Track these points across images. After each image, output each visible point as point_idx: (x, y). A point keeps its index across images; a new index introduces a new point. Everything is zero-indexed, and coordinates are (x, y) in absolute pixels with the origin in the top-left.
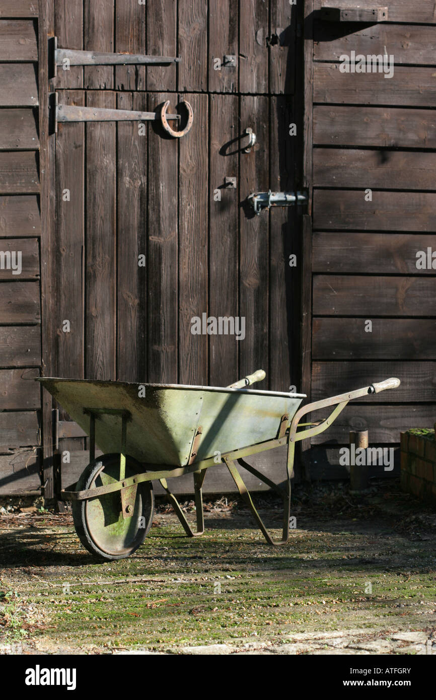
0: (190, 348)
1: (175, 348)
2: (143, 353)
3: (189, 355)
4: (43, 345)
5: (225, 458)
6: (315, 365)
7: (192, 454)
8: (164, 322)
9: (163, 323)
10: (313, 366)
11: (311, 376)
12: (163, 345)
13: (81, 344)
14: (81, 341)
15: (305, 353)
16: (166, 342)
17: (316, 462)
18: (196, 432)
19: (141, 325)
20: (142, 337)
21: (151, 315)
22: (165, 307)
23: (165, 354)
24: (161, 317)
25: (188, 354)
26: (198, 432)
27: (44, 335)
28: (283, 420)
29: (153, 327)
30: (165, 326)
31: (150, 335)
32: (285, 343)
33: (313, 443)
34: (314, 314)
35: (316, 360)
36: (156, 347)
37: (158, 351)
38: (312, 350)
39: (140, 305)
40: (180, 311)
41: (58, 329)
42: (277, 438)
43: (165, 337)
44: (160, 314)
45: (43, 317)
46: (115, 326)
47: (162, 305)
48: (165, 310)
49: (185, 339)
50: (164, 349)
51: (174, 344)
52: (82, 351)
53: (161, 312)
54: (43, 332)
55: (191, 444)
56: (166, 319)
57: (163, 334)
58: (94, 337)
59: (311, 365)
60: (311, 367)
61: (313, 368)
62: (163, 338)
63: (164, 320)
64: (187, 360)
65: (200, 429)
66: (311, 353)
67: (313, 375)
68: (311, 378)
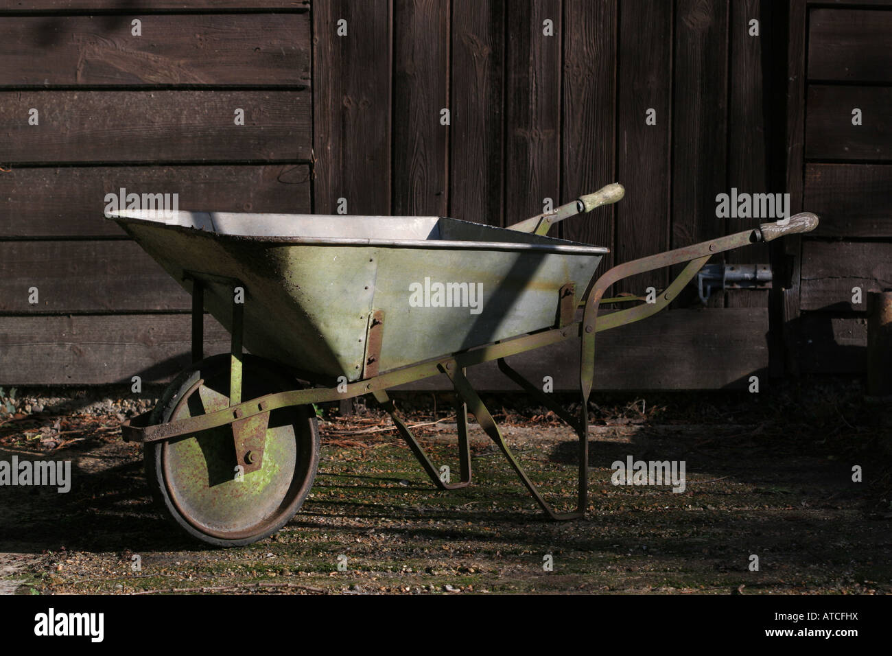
0: (583, 135)
1: (556, 133)
2: (498, 141)
3: (582, 146)
4: (316, 125)
5: (444, 366)
6: (810, 168)
7: (369, 360)
8: (537, 88)
9: (534, 89)
10: (807, 171)
11: (804, 189)
12: (533, 128)
13: (386, 123)
14: (386, 118)
15: (794, 148)
16: (538, 122)
17: (810, 341)
18: (371, 320)
19: (494, 93)
20: (495, 114)
21: (512, 76)
22: (537, 61)
23: (537, 143)
24: (530, 79)
25: (579, 146)
26: (374, 320)
27: (317, 108)
28: (563, 294)
29: (515, 95)
30: (537, 95)
31: (511, 109)
32: (758, 128)
33: (804, 308)
34: (809, 78)
35: (814, 161)
36: (520, 132)
37: (524, 139)
38: (805, 142)
39: (494, 56)
40: (565, 68)
41: (345, 98)
42: (556, 326)
43: (537, 113)
44: (528, 72)
45: (315, 75)
46: (448, 93)
47: (531, 58)
48: (537, 67)
49: (573, 118)
50: (536, 135)
51: (554, 127)
52: (387, 135)
53: (531, 70)
54: (315, 101)
55: (363, 342)
56: (539, 83)
57: (534, 107)
58: (408, 111)
59: (804, 168)
60: (804, 172)
61: (808, 176)
62: (534, 117)
63: (536, 84)
64: (577, 155)
65: (377, 314)
66: (804, 147)
67: (806, 186)
68: (803, 192)
